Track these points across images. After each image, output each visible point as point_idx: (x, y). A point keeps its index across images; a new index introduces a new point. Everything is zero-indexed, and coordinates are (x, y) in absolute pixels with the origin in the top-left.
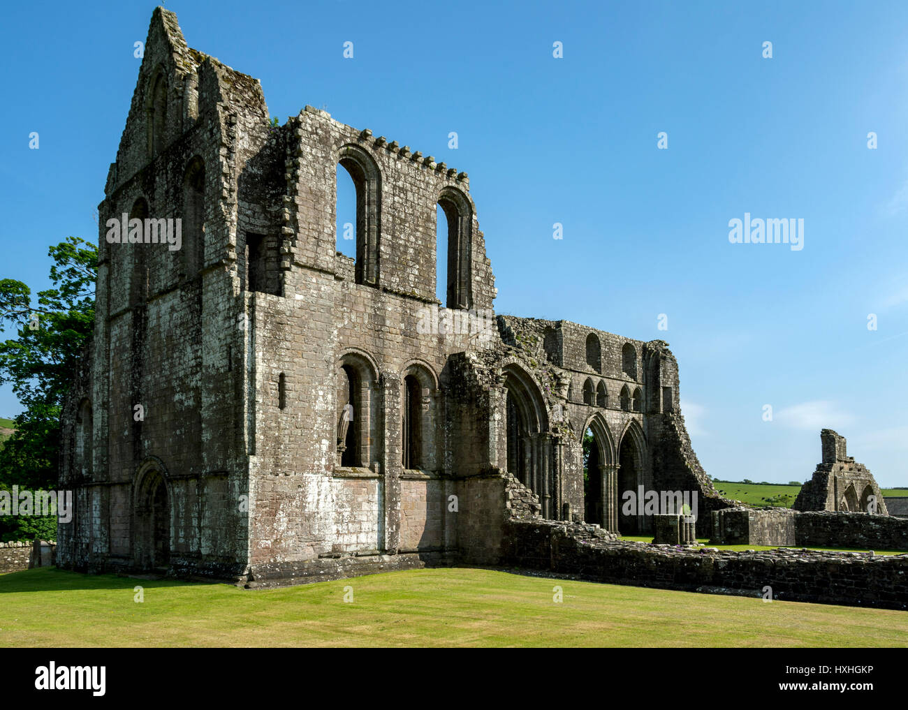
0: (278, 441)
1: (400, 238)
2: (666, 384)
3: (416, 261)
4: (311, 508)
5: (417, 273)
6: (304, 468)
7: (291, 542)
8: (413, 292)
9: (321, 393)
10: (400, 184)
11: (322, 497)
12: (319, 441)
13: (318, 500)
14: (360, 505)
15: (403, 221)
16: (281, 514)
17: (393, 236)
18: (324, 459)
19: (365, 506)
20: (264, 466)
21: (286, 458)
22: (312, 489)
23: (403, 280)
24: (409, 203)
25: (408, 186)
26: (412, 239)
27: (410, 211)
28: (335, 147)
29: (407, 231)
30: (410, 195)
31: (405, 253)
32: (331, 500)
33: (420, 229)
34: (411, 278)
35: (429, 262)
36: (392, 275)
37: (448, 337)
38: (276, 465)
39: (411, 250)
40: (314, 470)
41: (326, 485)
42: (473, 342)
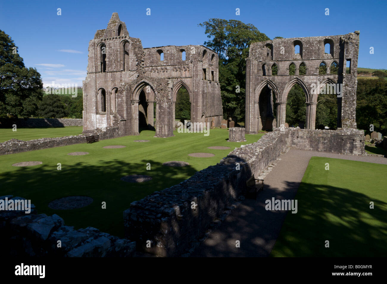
0: (86, 108)
2: (348, 57)
3: (115, 62)
4: (92, 120)
5: (115, 65)
6: (91, 113)
7: (89, 126)
8: (114, 70)
9: (93, 97)
10: (110, 46)
11: (94, 118)
12: (93, 107)
14: (103, 120)
15: (111, 54)
16: (88, 121)
17: (109, 59)
19: (104, 120)
20: (85, 112)
21: (88, 111)
22: (92, 117)
23: (112, 68)
24: (112, 50)
25: (112, 46)
26: (113, 58)
27: (113, 51)
28: (96, 45)
29: (112, 56)
30: (112, 48)
31: (112, 62)
32: (96, 119)
33: (116, 54)
34: (113, 67)
35: (118, 62)
36: (109, 68)
37: (123, 79)
38: (87, 112)
39: (113, 61)
40: (93, 113)
41: (95, 116)
42: (130, 78)
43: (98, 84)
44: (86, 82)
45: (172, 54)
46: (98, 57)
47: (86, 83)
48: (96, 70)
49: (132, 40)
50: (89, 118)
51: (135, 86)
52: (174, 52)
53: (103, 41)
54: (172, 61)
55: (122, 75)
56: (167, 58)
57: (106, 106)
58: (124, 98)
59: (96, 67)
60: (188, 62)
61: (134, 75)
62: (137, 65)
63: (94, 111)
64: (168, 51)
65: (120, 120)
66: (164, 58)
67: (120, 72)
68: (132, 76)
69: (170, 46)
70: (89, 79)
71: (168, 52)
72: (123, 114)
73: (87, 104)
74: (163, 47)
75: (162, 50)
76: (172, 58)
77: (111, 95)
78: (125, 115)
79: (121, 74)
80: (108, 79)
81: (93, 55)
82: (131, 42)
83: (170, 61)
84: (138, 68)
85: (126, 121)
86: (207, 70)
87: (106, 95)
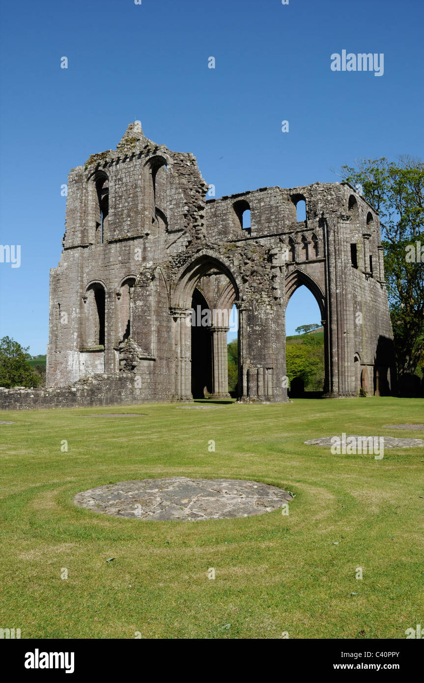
1: (119, 208)
3: (129, 216)
4: (69, 368)
5: (129, 223)
6: (67, 348)
8: (127, 236)
9: (74, 309)
10: (119, 177)
11: (75, 362)
12: (73, 334)
13: (73, 364)
14: (96, 365)
15: (121, 197)
16: (58, 371)
18: (75, 343)
19: (99, 366)
20: (52, 348)
21: (60, 344)
22: (70, 358)
23: (121, 231)
24: (124, 185)
25: (123, 175)
26: (126, 204)
27: (125, 188)
28: (86, 180)
29: (123, 201)
30: (124, 180)
31: (122, 215)
32: (79, 364)
33: (131, 196)
34: (126, 227)
35: (137, 213)
36: (115, 231)
37: (149, 254)
38: (56, 348)
39: (126, 211)
40: (71, 349)
41: (76, 356)
42: (168, 251)
43: (88, 274)
44: (58, 272)
45: (271, 207)
46: (89, 208)
47: (57, 275)
48: (82, 240)
49: (173, 157)
50: (62, 363)
51: (182, 270)
52: (278, 203)
53: (100, 168)
54: (273, 224)
55: (147, 245)
56: (260, 217)
57: (106, 329)
58: (152, 300)
59: (83, 232)
60: (313, 223)
61: (179, 240)
62: (185, 216)
63: (75, 344)
64: (260, 201)
65: (141, 356)
66: (252, 219)
67: (141, 240)
68: (174, 245)
69: (265, 189)
70: (66, 264)
71: (262, 204)
72: (150, 343)
73: (57, 327)
74: (248, 193)
75: (248, 201)
76: (273, 217)
77: (119, 299)
78: (153, 346)
79: (144, 244)
80: (111, 260)
81: (77, 204)
82: (171, 161)
83: (267, 225)
84: (188, 224)
85: (154, 360)
86: (359, 247)
87: (106, 300)
